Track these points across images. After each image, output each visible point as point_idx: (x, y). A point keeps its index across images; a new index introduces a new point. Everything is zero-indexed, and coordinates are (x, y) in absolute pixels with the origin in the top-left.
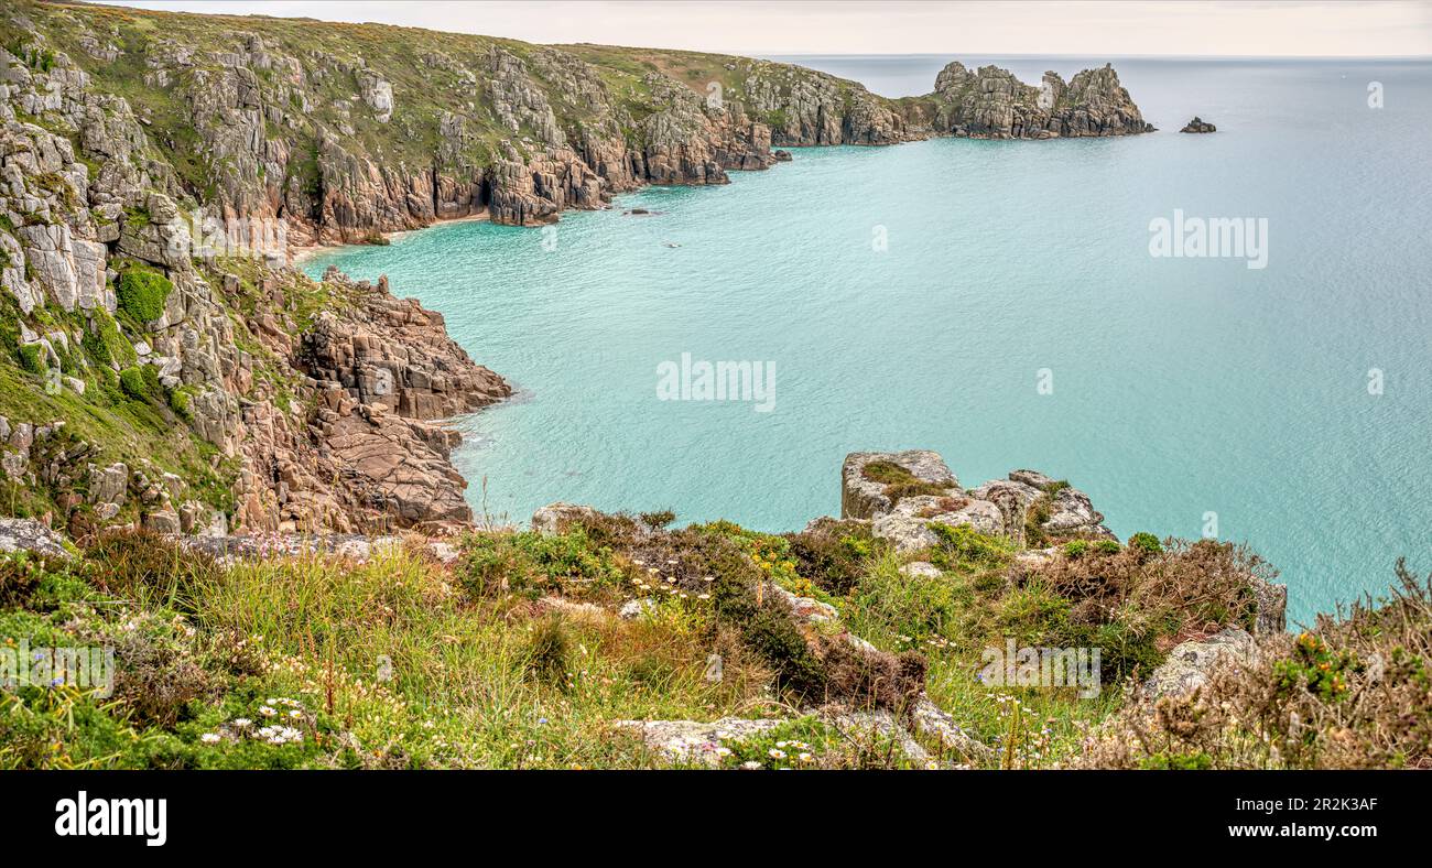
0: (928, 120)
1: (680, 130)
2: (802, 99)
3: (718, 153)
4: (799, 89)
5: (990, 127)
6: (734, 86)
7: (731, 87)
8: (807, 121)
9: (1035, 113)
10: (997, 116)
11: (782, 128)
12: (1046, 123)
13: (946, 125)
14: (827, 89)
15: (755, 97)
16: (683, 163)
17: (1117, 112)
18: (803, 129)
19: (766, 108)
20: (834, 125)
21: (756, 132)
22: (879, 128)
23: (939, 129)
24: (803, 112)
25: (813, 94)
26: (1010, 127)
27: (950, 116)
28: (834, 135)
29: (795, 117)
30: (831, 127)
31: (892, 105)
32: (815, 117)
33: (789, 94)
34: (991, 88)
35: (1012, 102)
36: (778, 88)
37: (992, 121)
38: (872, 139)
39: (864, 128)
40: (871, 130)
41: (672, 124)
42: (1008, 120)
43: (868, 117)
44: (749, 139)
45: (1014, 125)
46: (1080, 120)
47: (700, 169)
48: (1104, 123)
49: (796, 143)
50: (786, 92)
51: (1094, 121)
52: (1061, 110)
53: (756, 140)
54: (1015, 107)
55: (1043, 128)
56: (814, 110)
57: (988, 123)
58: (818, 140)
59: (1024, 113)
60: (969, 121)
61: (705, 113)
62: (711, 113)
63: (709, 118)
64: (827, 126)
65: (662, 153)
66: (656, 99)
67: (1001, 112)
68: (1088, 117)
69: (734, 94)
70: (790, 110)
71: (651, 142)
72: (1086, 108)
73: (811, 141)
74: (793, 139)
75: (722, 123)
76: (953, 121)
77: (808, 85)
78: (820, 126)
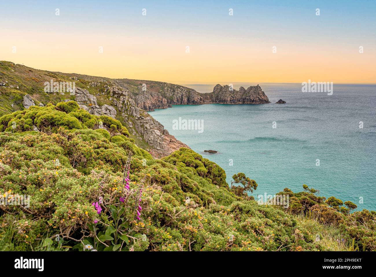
0: (210, 99)
1: (144, 99)
2: (178, 93)
3: (153, 105)
4: (177, 90)
5: (224, 101)
6: (162, 90)
7: (161, 90)
8: (179, 98)
9: (236, 97)
10: (226, 98)
11: (172, 100)
12: (239, 100)
13: (214, 101)
14: (184, 91)
15: (166, 92)
16: (144, 106)
17: (258, 97)
18: (178, 100)
19: (169, 95)
20: (185, 99)
21: (163, 100)
22: (196, 100)
23: (213, 101)
24: (178, 96)
25: (181, 92)
26: (229, 101)
27: (216, 98)
28: (185, 102)
29: (176, 98)
30: (184, 100)
31: (201, 95)
32: (181, 98)
33: (175, 92)
34: (225, 91)
35: (231, 94)
36: (172, 90)
37: (225, 99)
38: (194, 103)
39: (192, 100)
40: (194, 101)
41: (142, 97)
42: (229, 99)
43: (193, 98)
44: (162, 102)
45: (231, 100)
46: (248, 99)
47: (148, 107)
48: (254, 100)
49: (176, 104)
50: (174, 91)
51: (251, 100)
52: (243, 97)
53: (163, 102)
54: (231, 96)
55: (238, 101)
56: (180, 96)
57: (224, 100)
58: (181, 103)
59: (233, 97)
60: (220, 99)
61: (152, 96)
62: (153, 96)
63: (152, 97)
64: (183, 100)
65: (140, 104)
66: (140, 92)
67: (227, 97)
68: (250, 98)
69: (161, 92)
70: (175, 96)
71: (137, 101)
72: (250, 96)
73: (179, 103)
74: (175, 103)
75: (155, 98)
76: (216, 99)
77: (179, 89)
78: (182, 100)
